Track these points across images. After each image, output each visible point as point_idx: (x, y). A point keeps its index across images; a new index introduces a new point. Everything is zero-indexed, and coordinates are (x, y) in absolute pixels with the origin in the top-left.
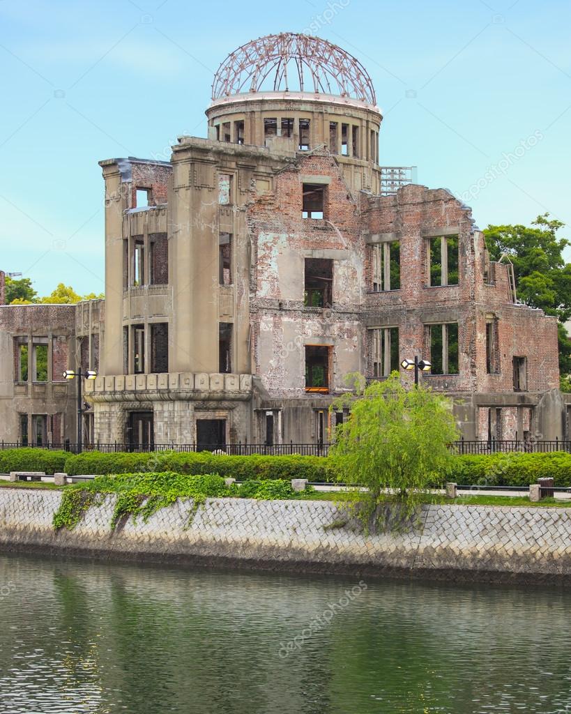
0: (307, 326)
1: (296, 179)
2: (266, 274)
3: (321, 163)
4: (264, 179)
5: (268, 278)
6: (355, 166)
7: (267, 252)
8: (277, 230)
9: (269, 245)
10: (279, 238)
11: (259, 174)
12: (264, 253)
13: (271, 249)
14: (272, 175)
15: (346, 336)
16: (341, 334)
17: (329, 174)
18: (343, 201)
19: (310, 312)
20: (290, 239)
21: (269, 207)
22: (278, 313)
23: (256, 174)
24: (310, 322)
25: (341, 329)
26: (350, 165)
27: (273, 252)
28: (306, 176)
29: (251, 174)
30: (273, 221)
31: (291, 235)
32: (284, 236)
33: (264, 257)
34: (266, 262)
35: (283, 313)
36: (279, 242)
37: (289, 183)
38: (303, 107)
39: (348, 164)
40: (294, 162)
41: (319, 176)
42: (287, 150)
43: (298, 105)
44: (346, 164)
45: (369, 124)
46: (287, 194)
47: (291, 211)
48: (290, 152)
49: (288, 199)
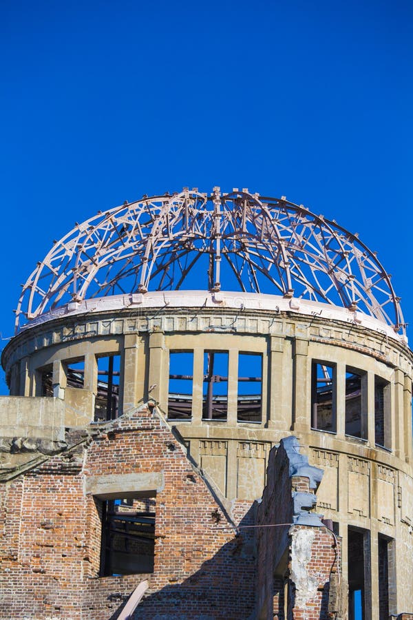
3: (139, 445)
6: (243, 442)
17: (158, 467)
18: (197, 527)
26: (225, 441)
28: (103, 479)
37: (52, 499)
38: (102, 328)
39: (217, 441)
40: (64, 450)
41: (133, 475)
42: (40, 424)
43: (90, 327)
44: (210, 440)
45: (301, 347)
46: (44, 526)
47: (52, 564)
48: (45, 428)
49: (42, 536)
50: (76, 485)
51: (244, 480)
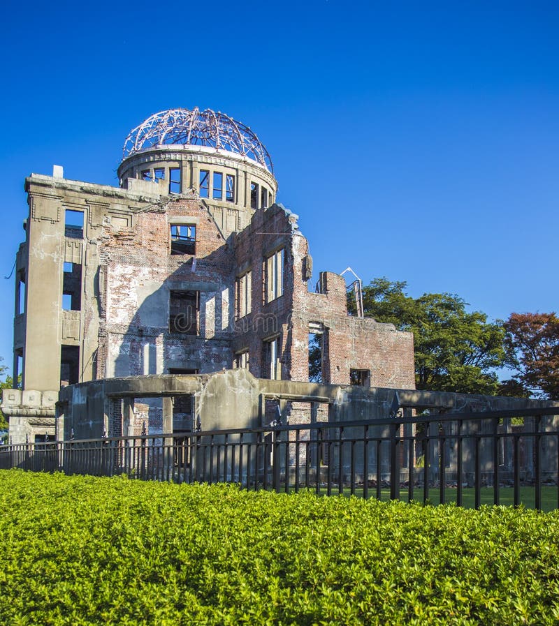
0: (171, 352)
1: (162, 220)
2: (123, 303)
3: (189, 205)
4: (121, 216)
5: (125, 306)
6: (228, 209)
7: (125, 283)
8: (137, 263)
9: (128, 276)
10: (140, 271)
11: (115, 211)
12: (121, 283)
13: (130, 280)
14: (130, 214)
15: (212, 361)
16: (206, 359)
17: (197, 215)
18: (212, 239)
19: (173, 338)
20: (152, 273)
21: (128, 242)
22: (138, 339)
23: (111, 211)
24: (174, 347)
25: (207, 354)
26: (222, 208)
27: (132, 284)
28: (174, 217)
29: (104, 211)
30: (133, 255)
31: (154, 269)
32: (146, 270)
33: (121, 287)
34: (123, 292)
35: (144, 338)
36: (141, 275)
37: (154, 223)
38: (173, 157)
39: (219, 207)
40: (159, 203)
41: (187, 217)
42: (150, 192)
43: (167, 156)
44: (217, 207)
45: (248, 175)
46: (151, 233)
47: (155, 248)
48: (152, 194)
49: (151, 237)
50: (164, 218)
51: (229, 224)
